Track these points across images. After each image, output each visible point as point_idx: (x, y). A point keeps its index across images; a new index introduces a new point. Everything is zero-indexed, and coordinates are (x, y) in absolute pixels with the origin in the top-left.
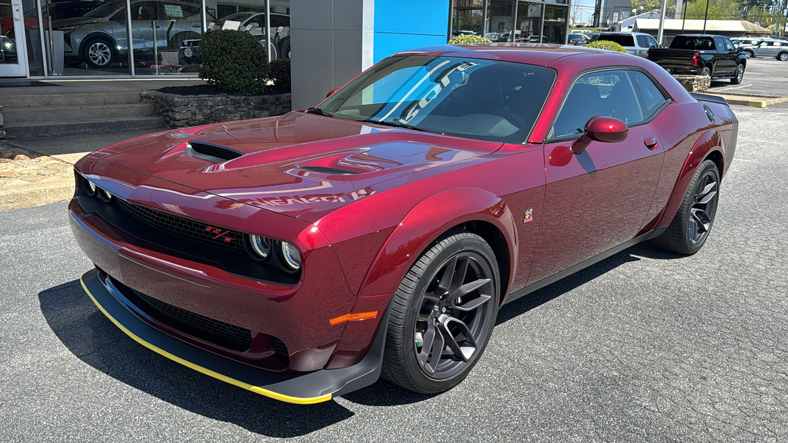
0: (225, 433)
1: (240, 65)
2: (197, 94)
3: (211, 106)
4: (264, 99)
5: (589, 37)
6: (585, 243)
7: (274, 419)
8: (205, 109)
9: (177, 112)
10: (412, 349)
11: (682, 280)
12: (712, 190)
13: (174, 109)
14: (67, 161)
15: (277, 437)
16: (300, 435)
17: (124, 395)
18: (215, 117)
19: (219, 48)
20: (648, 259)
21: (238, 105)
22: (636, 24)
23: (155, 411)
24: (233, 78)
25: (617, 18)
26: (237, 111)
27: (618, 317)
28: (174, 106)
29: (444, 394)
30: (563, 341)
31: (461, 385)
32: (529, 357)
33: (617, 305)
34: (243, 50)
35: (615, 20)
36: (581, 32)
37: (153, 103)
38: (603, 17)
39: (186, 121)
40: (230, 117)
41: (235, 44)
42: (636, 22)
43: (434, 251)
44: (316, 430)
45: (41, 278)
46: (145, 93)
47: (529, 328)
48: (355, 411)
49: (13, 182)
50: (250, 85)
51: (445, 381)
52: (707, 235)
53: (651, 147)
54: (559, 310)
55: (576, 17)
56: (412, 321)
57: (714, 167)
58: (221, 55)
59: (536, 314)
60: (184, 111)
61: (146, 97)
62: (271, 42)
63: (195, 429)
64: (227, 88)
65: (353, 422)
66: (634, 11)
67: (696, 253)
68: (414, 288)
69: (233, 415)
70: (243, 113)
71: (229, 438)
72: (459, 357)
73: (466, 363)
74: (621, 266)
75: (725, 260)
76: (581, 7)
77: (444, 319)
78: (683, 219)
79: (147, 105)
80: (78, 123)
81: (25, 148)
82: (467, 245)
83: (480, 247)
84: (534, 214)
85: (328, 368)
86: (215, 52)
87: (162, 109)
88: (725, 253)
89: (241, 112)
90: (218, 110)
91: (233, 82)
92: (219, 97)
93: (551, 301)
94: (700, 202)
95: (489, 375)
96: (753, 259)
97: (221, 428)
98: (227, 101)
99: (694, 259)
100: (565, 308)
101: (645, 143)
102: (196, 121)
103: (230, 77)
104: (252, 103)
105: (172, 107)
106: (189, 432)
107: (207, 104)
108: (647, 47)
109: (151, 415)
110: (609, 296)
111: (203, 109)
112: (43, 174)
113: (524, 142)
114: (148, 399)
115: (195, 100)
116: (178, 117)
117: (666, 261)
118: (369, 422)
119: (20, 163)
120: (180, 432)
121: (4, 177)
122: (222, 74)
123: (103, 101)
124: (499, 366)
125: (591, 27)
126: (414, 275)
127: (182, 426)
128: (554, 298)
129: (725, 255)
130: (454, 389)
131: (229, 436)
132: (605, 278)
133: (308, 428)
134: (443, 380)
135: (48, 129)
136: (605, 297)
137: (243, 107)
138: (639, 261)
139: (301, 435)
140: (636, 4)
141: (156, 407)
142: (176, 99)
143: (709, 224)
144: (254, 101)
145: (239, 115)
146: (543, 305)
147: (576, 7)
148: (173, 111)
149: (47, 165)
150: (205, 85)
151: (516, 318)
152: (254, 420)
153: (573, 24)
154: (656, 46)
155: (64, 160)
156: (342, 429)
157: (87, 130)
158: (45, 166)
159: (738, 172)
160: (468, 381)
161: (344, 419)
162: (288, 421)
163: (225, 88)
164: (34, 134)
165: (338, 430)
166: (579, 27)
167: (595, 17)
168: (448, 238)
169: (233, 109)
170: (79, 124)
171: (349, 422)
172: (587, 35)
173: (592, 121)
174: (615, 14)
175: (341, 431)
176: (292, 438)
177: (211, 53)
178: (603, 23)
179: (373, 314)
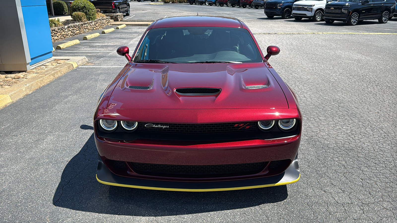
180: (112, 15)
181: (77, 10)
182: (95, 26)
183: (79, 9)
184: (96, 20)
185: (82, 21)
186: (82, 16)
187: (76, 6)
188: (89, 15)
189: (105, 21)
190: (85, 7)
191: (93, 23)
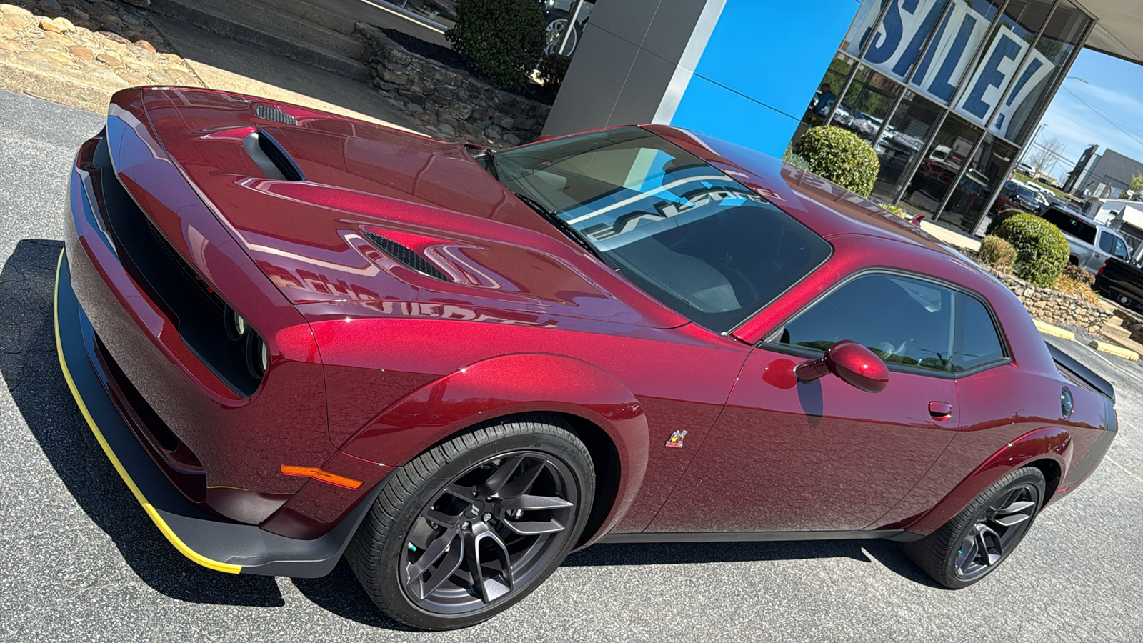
0: (90, 549)
1: (502, 41)
2: (427, 57)
3: (438, 80)
4: (514, 100)
5: (1048, 201)
6: (797, 505)
7: (171, 560)
8: (428, 81)
9: (390, 70)
10: (396, 555)
11: (906, 620)
12: (1024, 511)
13: (386, 63)
14: (199, 75)
15: (153, 588)
16: (184, 600)
17: (4, 431)
18: (437, 97)
19: (485, 8)
20: (882, 566)
21: (476, 94)
22: (1123, 211)
23: (26, 473)
24: (485, 55)
25: (1100, 192)
26: (471, 101)
27: (770, 634)
28: (389, 60)
29: (430, 634)
30: (661, 632)
31: (464, 631)
32: (594, 634)
33: (782, 615)
34: (515, 24)
35: (1097, 194)
36: (1039, 189)
37: (366, 44)
38: (1082, 182)
39: (396, 86)
40: (457, 106)
41: (508, 12)
42: (1124, 209)
43: (489, 433)
44: (210, 603)
45: (39, 219)
46: (361, 26)
47: (629, 591)
48: (288, 601)
49: (105, 74)
50: (505, 74)
51: (437, 618)
52: (988, 570)
53: (935, 415)
54: (693, 583)
55: (1045, 166)
56: (411, 517)
57: (1039, 481)
58: (484, 17)
59: (656, 574)
60: (399, 73)
61: (361, 32)
62: (574, 25)
63: (55, 524)
64: (472, 66)
65: (272, 616)
66: (1130, 193)
67: (959, 589)
68: (432, 472)
69: (121, 527)
70: (477, 107)
71: (89, 558)
72: (479, 593)
73: (485, 605)
74: (834, 558)
75: (993, 620)
76: (1057, 157)
77: (481, 531)
78: (954, 535)
79: (357, 43)
80: (253, 28)
81: (163, 32)
82: (549, 444)
83: (570, 455)
84: (685, 440)
85: (265, 527)
86: (477, 10)
87: (373, 57)
88: (1001, 609)
89: (476, 104)
90: (446, 89)
91: (482, 60)
92: (456, 73)
93: (693, 564)
94: (998, 521)
95: (516, 636)
96: (1038, 636)
97: (90, 539)
98: (463, 83)
99: (949, 596)
100: (703, 584)
101: (929, 405)
102: (409, 93)
103: (482, 52)
104: (496, 100)
105: (386, 61)
106: (45, 524)
107: (434, 75)
108: (1110, 253)
109: (16, 476)
110: (782, 596)
111: (425, 80)
112: (154, 78)
113: (726, 331)
114: (30, 452)
115: (420, 64)
116: (387, 77)
117: (906, 581)
118: (293, 626)
119: (137, 52)
120: (33, 519)
121: (102, 62)
122: (474, 45)
123: (303, 13)
124: (541, 628)
125: (1059, 188)
126: (442, 454)
127: (43, 511)
128: (701, 562)
129: (1000, 611)
130: (449, 633)
131: (91, 555)
132: (795, 566)
133: (204, 595)
134: (435, 615)
135: (209, 20)
136: (774, 595)
137: (481, 99)
138: (865, 563)
139: (187, 600)
140: (1138, 184)
141: (31, 469)
142: (395, 52)
143: (999, 556)
144: (500, 98)
145: (471, 108)
146: (677, 565)
147: (1049, 153)
148: (385, 67)
149: (170, 69)
150: (448, 49)
151: (621, 568)
152: (143, 548)
153: (1035, 174)
154: (1124, 258)
155: (196, 71)
156: (248, 620)
157: (261, 43)
158: (166, 69)
159: (1119, 495)
160: (478, 631)
161: (262, 606)
162: (185, 572)
163: (470, 65)
164: (189, 20)
165: (242, 618)
166: (1042, 181)
167: (1070, 178)
168: (521, 424)
169: (466, 97)
170: (253, 31)
171: (266, 612)
172: (1046, 198)
173: (846, 344)
174: (1101, 184)
175: (246, 621)
176: (171, 599)
177: (471, 10)
178: (1077, 191)
179: (355, 484)
180: (1136, 319)
181: (1010, 237)
182: (1031, 303)
183: (1018, 238)
184: (1047, 290)
185: (992, 266)
186: (1004, 256)
187: (1013, 228)
188: (1033, 265)
189: (1084, 314)
190: (1036, 240)
191: (1029, 292)
